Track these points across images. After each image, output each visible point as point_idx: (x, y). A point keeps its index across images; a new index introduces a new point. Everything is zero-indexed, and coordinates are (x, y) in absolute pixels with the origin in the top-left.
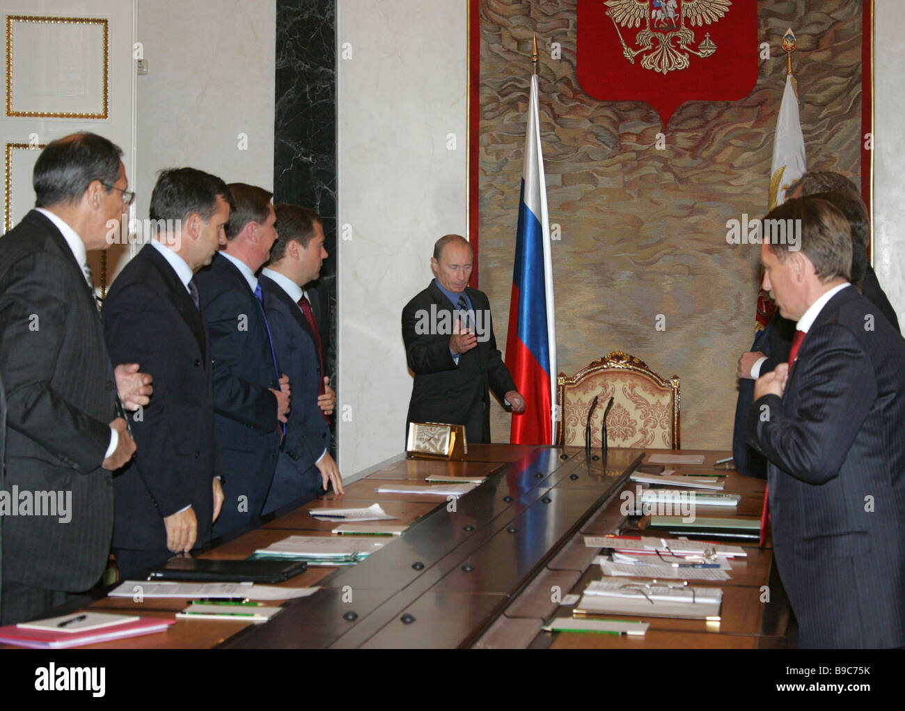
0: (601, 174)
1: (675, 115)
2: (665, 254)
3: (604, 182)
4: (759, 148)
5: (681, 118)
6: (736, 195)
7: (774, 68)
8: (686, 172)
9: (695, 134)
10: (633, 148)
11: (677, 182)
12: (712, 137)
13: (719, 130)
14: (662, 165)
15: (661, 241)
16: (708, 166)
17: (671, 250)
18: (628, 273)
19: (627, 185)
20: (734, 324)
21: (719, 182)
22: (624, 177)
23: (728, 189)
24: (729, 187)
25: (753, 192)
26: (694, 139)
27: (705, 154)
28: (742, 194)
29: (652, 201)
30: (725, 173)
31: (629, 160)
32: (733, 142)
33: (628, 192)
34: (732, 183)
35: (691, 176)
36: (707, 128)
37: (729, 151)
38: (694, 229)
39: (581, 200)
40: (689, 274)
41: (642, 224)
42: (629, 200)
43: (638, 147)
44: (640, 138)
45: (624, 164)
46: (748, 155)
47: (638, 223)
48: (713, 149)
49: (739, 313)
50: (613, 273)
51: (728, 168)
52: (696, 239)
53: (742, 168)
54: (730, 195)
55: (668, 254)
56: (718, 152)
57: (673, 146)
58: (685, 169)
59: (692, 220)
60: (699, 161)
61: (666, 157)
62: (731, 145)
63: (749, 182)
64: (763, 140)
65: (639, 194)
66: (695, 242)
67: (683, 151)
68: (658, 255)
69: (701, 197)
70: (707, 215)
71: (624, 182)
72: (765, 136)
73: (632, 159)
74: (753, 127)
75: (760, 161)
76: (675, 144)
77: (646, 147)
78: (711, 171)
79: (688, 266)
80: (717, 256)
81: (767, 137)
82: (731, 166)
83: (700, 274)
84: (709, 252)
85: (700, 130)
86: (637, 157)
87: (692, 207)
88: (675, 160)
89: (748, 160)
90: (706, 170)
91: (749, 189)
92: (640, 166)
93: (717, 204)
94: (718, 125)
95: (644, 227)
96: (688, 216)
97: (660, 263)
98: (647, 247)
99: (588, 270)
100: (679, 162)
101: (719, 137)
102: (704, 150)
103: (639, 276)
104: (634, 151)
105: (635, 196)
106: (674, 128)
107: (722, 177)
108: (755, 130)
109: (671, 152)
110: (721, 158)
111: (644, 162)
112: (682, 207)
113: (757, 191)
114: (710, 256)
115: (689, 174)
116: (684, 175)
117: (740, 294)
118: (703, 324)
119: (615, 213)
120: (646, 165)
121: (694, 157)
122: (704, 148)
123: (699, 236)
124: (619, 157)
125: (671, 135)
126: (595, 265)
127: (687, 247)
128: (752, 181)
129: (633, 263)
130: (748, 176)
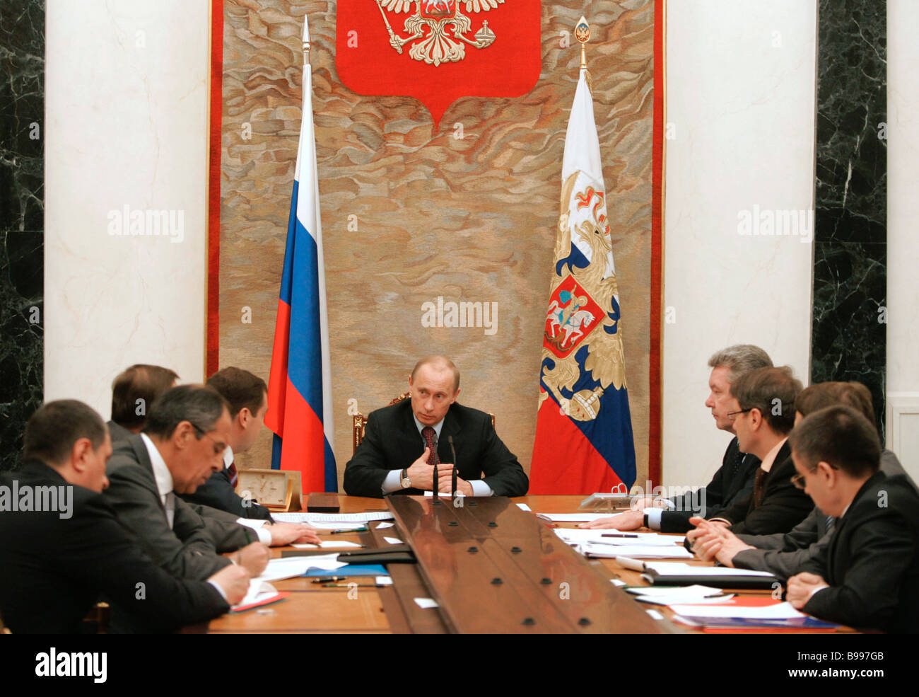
0: (362, 179)
1: (448, 112)
2: (434, 273)
3: (365, 189)
4: (541, 151)
5: (454, 116)
6: (515, 204)
7: (558, 61)
8: (459, 178)
9: (470, 135)
10: (399, 150)
11: (450, 190)
12: (489, 138)
13: (497, 130)
14: (432, 170)
15: (431, 257)
16: (485, 171)
17: (442, 268)
18: (393, 295)
19: (393, 193)
20: (512, 352)
21: (497, 190)
22: (389, 184)
23: (506, 198)
24: (509, 196)
25: (533, 201)
26: (469, 140)
27: (481, 158)
28: (522, 204)
29: (421, 212)
30: (503, 180)
31: (395, 164)
32: (513, 144)
33: (394, 200)
34: (512, 190)
35: (466, 182)
36: (484, 128)
37: (509, 154)
38: (468, 244)
39: (339, 210)
40: (463, 294)
41: (409, 237)
42: (394, 210)
43: (406, 149)
44: (408, 138)
45: (389, 169)
46: (528, 159)
47: (404, 237)
48: (490, 151)
49: (517, 341)
50: (375, 295)
51: (508, 174)
52: (470, 256)
53: (522, 173)
54: (509, 205)
55: (438, 273)
56: (496, 156)
57: (444, 148)
58: (459, 175)
59: (466, 233)
60: (474, 166)
61: (438, 160)
62: (510, 147)
63: (530, 190)
64: (545, 142)
65: (406, 205)
66: (468, 258)
67: (458, 154)
68: (426, 274)
69: (477, 207)
70: (483, 228)
71: (390, 190)
72: (548, 137)
73: (399, 163)
74: (535, 128)
75: (543, 166)
76: (447, 147)
77: (415, 149)
78: (487, 177)
79: (460, 286)
80: (492, 274)
81: (551, 138)
82: (511, 172)
83: (474, 296)
84: (482, 269)
85: (476, 129)
86: (405, 161)
87: (467, 218)
88: (447, 165)
89: (529, 165)
90: (482, 175)
91: (530, 198)
92: (407, 171)
93: (495, 215)
94: (496, 125)
95: (411, 241)
96: (462, 228)
97: (430, 283)
98: (414, 264)
99: (348, 292)
100: (452, 167)
101: (497, 138)
102: (480, 153)
103: (405, 299)
104: (401, 154)
105: (402, 206)
106: (446, 127)
107: (500, 184)
108: (537, 131)
109: (443, 155)
110: (500, 162)
111: (412, 167)
112: (455, 218)
113: (540, 200)
114: (484, 274)
115: (463, 180)
116: (457, 182)
117: (518, 318)
118: (478, 353)
119: (380, 225)
120: (414, 170)
121: (469, 161)
122: (480, 150)
123: (473, 252)
124: (383, 161)
125: (443, 136)
126: (355, 286)
127: (460, 264)
128: (534, 189)
129: (398, 283)
130: (529, 183)
